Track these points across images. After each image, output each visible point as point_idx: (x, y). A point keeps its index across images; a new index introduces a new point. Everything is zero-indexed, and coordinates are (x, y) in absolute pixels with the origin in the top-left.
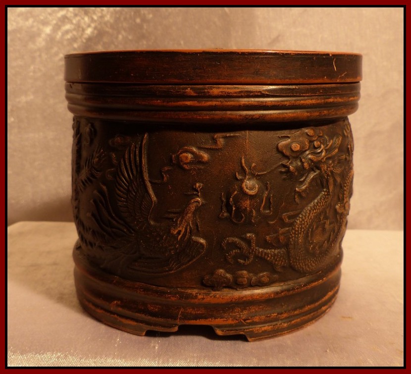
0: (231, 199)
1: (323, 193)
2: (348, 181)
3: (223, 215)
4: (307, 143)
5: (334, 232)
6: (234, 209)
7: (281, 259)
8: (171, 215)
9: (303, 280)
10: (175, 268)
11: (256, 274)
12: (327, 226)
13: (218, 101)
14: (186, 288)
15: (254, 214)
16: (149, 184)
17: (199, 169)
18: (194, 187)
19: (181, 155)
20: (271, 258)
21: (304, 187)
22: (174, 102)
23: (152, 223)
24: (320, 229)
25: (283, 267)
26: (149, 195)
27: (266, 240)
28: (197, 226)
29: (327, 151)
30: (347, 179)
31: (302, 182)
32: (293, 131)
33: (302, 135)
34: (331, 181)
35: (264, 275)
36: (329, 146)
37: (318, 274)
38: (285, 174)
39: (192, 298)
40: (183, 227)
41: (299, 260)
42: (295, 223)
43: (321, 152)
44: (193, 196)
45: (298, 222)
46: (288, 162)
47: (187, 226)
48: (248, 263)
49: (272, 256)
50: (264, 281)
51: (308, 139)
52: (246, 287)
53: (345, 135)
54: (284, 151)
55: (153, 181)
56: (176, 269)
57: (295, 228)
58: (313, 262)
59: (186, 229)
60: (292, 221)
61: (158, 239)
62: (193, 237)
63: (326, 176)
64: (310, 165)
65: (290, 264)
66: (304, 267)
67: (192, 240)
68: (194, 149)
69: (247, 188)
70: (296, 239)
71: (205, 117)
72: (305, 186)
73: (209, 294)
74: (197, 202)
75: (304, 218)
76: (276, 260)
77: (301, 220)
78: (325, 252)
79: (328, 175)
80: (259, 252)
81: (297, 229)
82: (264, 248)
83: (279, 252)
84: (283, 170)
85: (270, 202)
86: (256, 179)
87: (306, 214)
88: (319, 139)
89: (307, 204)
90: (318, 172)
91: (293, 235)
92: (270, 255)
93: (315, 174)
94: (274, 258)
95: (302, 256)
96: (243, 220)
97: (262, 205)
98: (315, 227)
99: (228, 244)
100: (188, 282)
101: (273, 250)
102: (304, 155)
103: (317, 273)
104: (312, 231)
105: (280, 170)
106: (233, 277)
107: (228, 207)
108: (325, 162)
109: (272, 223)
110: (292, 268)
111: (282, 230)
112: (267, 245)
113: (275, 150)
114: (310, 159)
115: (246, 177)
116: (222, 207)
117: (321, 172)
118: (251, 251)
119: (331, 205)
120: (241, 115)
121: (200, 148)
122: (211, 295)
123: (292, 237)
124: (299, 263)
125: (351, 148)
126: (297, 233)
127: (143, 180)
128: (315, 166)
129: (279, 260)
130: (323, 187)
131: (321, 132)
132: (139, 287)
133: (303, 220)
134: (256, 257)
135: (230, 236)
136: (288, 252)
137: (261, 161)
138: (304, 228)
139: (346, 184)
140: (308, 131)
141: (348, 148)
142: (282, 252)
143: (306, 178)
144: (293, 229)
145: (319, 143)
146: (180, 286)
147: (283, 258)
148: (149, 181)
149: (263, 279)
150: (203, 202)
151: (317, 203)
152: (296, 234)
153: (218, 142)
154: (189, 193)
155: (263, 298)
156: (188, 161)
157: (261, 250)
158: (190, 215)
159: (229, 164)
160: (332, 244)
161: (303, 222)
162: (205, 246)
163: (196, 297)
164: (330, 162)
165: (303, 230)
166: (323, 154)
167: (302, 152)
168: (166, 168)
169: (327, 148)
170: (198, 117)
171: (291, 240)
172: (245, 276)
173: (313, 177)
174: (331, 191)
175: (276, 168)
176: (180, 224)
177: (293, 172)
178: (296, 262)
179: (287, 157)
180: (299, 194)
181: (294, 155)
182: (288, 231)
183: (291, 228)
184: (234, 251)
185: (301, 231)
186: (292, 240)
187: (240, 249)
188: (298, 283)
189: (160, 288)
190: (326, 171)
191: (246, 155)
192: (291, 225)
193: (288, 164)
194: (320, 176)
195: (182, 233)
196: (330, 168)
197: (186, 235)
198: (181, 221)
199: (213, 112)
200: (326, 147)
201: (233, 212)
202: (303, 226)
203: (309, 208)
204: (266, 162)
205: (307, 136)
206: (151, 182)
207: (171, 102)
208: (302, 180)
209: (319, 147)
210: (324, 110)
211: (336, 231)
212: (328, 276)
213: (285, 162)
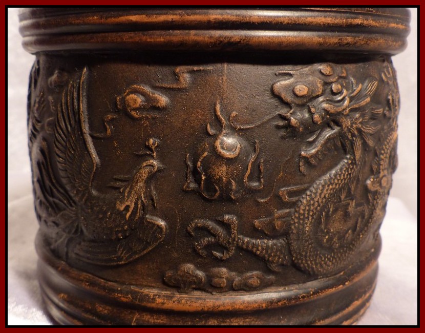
0: (199, 163)
1: (346, 161)
2: (387, 147)
3: (188, 187)
4: (319, 85)
5: (363, 217)
6: (203, 178)
7: (278, 253)
8: (118, 184)
9: (312, 285)
10: (124, 258)
11: (240, 272)
12: (351, 209)
13: (176, 15)
14: (142, 286)
15: (234, 187)
16: (89, 140)
17: (153, 118)
18: (147, 144)
19: (128, 97)
20: (262, 252)
21: (313, 151)
22: (115, 17)
23: (94, 192)
24: (340, 213)
25: (282, 265)
26: (89, 154)
27: (254, 226)
28: (152, 200)
29: (351, 99)
30: (386, 143)
31: (311, 143)
32: (299, 67)
33: (313, 73)
34: (358, 143)
35: (254, 276)
36: (355, 93)
37: (338, 276)
38: (283, 130)
39: (148, 302)
40: (131, 201)
41: (306, 256)
42: (300, 203)
43: (343, 99)
44: (144, 157)
45: (305, 201)
46: (289, 112)
47: (138, 199)
48: (228, 256)
49: (263, 249)
50: (251, 284)
51: (323, 80)
52: (226, 292)
53: (383, 81)
54: (283, 95)
55: (95, 135)
56: (127, 259)
57: (299, 210)
58: (329, 259)
59: (136, 204)
60: (294, 199)
61: (101, 216)
62: (147, 216)
63: (350, 137)
64: (323, 118)
65: (293, 261)
66: (314, 267)
67: (146, 221)
68: (147, 89)
69: (223, 148)
70: (301, 227)
71: (158, 40)
72: (316, 149)
73: (172, 297)
74: (150, 165)
75: (313, 196)
76: (270, 255)
77: (308, 198)
78: (349, 246)
79: (353, 135)
80: (243, 242)
81: (302, 212)
82: (252, 237)
83: (275, 244)
84: (281, 123)
85: (260, 170)
86: (238, 134)
87: (316, 189)
88: (340, 81)
89: (320, 176)
90: (337, 129)
91: (296, 221)
92: (260, 248)
93: (333, 132)
94: (267, 252)
95: (310, 252)
96: (217, 194)
97: (247, 174)
98: (331, 210)
99: (197, 228)
100: (145, 277)
101: (266, 241)
102: (315, 103)
103: (335, 274)
104: (327, 216)
105: (276, 123)
106: (207, 275)
107: (196, 174)
108: (348, 115)
109: (262, 201)
110: (296, 267)
111: (279, 212)
112: (256, 233)
113: (268, 93)
114: (325, 110)
115: (222, 131)
116: (187, 174)
117: (342, 129)
118: (230, 241)
119: (358, 179)
120: (211, 37)
121: (154, 88)
122: (174, 299)
123: (295, 223)
124: (306, 261)
125: (393, 100)
126: (302, 217)
127: (82, 133)
128: (332, 119)
129: (275, 256)
130: (346, 153)
131: (343, 71)
132: (85, 279)
133: (313, 199)
134: (239, 248)
135: (200, 218)
136: (289, 244)
137: (247, 109)
138: (313, 211)
139: (384, 150)
140: (324, 68)
141: (388, 101)
142: (279, 245)
143: (317, 138)
144: (296, 211)
145: (340, 87)
146: (134, 283)
147: (281, 253)
148: (90, 135)
149: (251, 281)
150: (161, 166)
151: (335, 175)
152: (301, 219)
153: (181, 79)
154: (141, 153)
155: (249, 309)
156: (138, 105)
157: (246, 240)
158: (141, 184)
159: (197, 112)
160: (359, 235)
161: (312, 202)
162: (164, 230)
163: (154, 299)
164: (357, 116)
165: (311, 213)
166: (346, 103)
167: (312, 97)
168: (110, 116)
169: (352, 95)
170: (149, 40)
171: (293, 227)
172: (224, 276)
173: (330, 136)
174: (357, 157)
175: (269, 120)
176: (128, 197)
177: (295, 127)
178: (302, 260)
179: (288, 105)
180: (306, 160)
181: (298, 101)
182: (289, 215)
183: (293, 210)
184: (206, 239)
185: (308, 214)
186: (295, 227)
187: (214, 236)
188: (305, 289)
189: (109, 283)
190: (350, 129)
191: (223, 99)
192: (294, 205)
193: (289, 114)
194: (341, 135)
195: (131, 210)
196: (356, 124)
197: (136, 212)
198: (130, 192)
199: (171, 31)
200: (351, 93)
201: (203, 183)
202: (312, 208)
203: (322, 181)
204: (254, 111)
205: (320, 75)
206: (92, 136)
207: (111, 17)
208: (311, 139)
209: (340, 93)
210: (348, 36)
211: (366, 217)
212: (353, 279)
213: (284, 111)
